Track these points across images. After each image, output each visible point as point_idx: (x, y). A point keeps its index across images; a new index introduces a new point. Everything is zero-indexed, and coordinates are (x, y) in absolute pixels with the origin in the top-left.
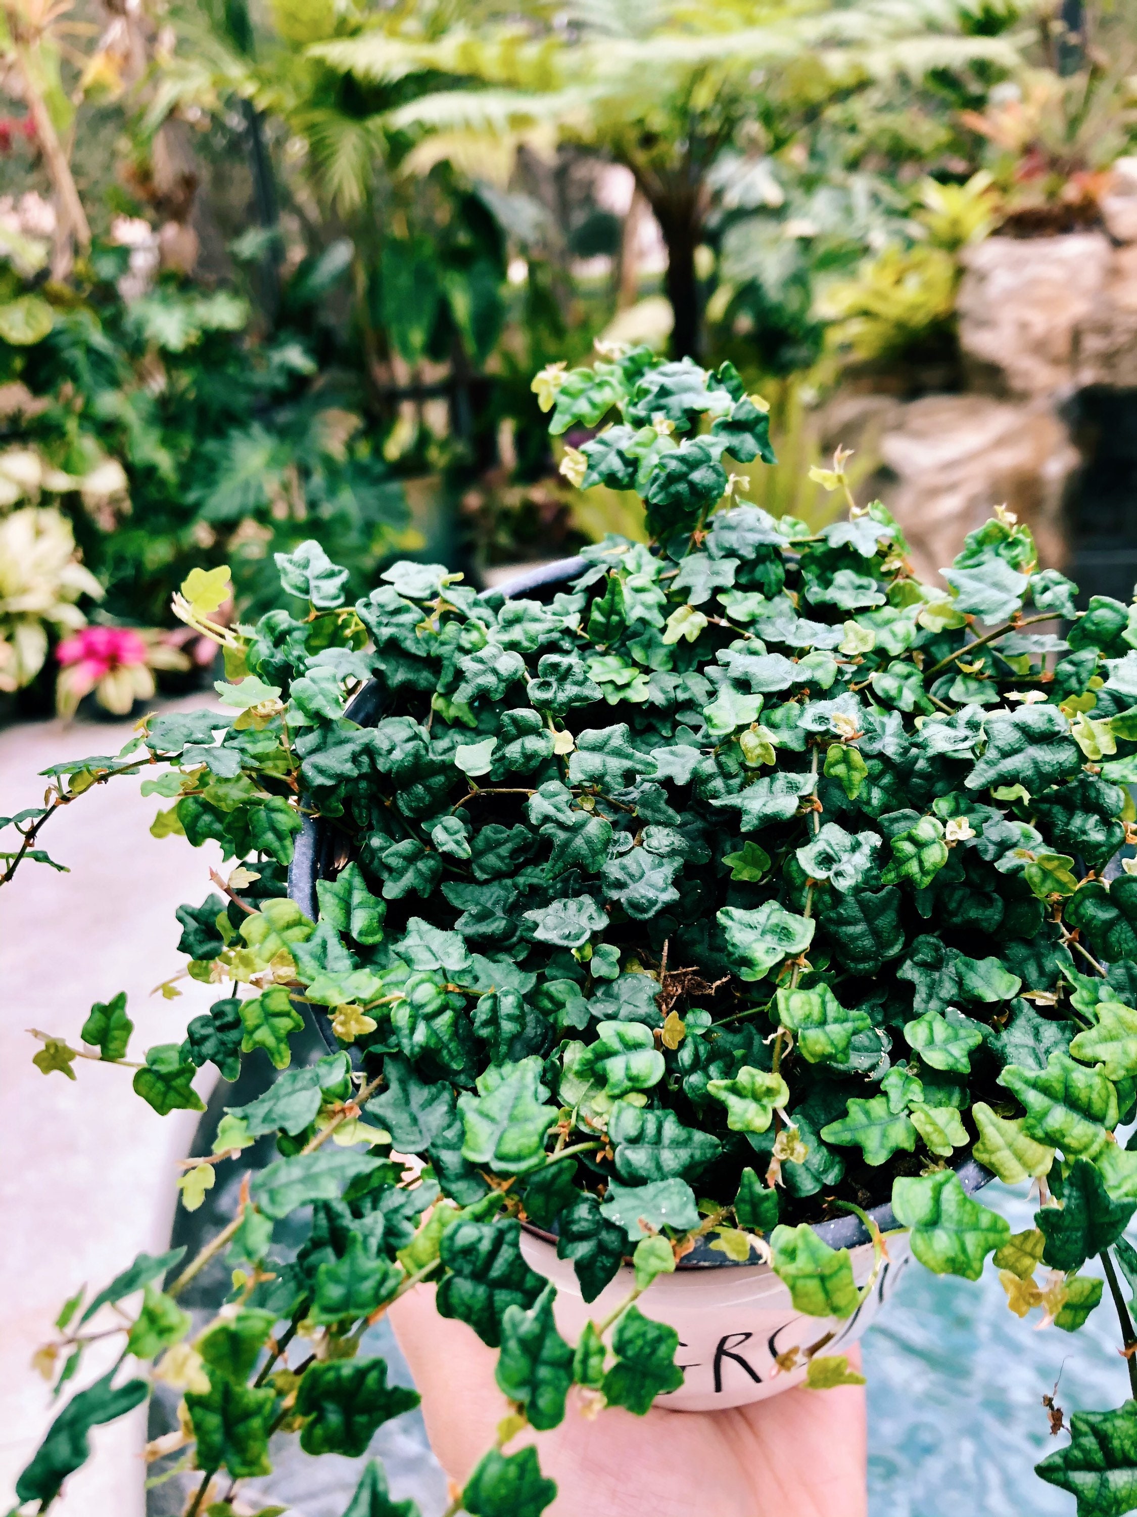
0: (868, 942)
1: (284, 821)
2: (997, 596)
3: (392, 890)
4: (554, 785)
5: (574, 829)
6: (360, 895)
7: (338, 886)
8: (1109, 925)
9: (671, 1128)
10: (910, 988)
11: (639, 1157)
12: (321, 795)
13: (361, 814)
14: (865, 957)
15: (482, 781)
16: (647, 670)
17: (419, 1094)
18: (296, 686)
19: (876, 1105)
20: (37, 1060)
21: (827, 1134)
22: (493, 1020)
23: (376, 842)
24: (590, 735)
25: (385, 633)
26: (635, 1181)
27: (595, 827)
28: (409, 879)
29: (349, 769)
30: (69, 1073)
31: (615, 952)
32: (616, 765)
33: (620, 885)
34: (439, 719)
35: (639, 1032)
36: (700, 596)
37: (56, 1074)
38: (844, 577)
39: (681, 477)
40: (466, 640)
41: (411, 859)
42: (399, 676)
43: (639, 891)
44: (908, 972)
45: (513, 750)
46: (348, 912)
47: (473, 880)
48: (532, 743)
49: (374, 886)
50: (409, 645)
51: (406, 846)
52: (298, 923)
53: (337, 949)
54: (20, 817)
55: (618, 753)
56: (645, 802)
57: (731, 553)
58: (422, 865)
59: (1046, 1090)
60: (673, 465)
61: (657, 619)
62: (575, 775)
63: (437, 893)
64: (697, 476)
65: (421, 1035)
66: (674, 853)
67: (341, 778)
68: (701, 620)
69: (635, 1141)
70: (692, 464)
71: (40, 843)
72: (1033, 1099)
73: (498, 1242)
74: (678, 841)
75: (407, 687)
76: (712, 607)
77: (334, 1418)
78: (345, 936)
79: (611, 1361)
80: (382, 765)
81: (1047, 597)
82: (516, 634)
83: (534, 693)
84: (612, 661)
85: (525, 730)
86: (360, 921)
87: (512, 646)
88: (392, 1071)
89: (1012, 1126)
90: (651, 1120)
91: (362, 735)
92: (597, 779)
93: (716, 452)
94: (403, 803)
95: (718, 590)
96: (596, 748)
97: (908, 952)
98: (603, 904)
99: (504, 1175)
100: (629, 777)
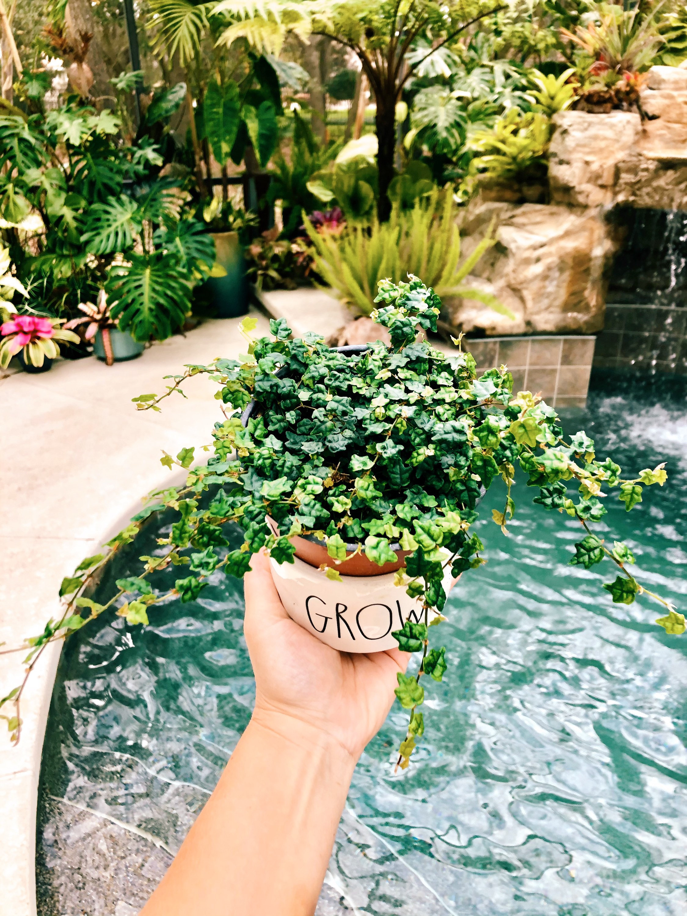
0: (398, 481)
1: (246, 398)
2: (485, 392)
3: (271, 428)
4: (322, 409)
5: (323, 422)
6: (261, 426)
7: (255, 421)
8: (462, 491)
9: (318, 506)
10: (406, 497)
11: (306, 510)
12: (258, 394)
13: (268, 404)
14: (396, 484)
15: (305, 403)
16: (369, 386)
17: (255, 477)
18: (261, 360)
19: (379, 522)
20: (162, 460)
21: (363, 525)
22: (283, 466)
23: (271, 413)
24: (337, 398)
25: (293, 352)
26: (302, 514)
27: (329, 424)
28: (277, 426)
29: (268, 389)
30: (170, 467)
31: (323, 460)
32: (341, 408)
33: (330, 442)
34: (303, 383)
35: (320, 481)
36: (392, 367)
37: (166, 467)
38: (445, 374)
39: (400, 328)
40: (317, 361)
41: (279, 421)
42: (294, 366)
43: (334, 445)
44: (408, 493)
45: (315, 396)
46: (256, 429)
47: (295, 433)
48: (320, 395)
49: (266, 425)
50: (300, 358)
51: (279, 417)
52: (239, 426)
53: (248, 436)
54: (176, 377)
55: (343, 405)
56: (348, 422)
57: (408, 356)
58: (282, 424)
59: (423, 529)
60: (398, 324)
61: (376, 370)
62: (328, 408)
63: (284, 433)
64: (405, 329)
65: (260, 462)
66: (350, 438)
67: (265, 391)
68: (389, 374)
69: (306, 505)
70: (405, 325)
71: (180, 387)
72: (419, 530)
73: (259, 513)
74: (353, 435)
75: (296, 370)
76: (394, 372)
77: (205, 539)
78: (252, 435)
79: (275, 545)
80: (279, 391)
81: (501, 397)
82: (330, 363)
83: (326, 381)
84: (361, 380)
85: (320, 391)
86: (258, 433)
87: (328, 366)
88: (250, 470)
89: (411, 536)
90: (313, 502)
91: (277, 380)
92: (335, 410)
93: (414, 324)
94: (282, 404)
95: (398, 367)
96: (336, 402)
97: (409, 487)
98: (324, 445)
99: (268, 500)
100: (344, 413)
